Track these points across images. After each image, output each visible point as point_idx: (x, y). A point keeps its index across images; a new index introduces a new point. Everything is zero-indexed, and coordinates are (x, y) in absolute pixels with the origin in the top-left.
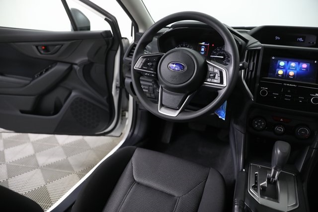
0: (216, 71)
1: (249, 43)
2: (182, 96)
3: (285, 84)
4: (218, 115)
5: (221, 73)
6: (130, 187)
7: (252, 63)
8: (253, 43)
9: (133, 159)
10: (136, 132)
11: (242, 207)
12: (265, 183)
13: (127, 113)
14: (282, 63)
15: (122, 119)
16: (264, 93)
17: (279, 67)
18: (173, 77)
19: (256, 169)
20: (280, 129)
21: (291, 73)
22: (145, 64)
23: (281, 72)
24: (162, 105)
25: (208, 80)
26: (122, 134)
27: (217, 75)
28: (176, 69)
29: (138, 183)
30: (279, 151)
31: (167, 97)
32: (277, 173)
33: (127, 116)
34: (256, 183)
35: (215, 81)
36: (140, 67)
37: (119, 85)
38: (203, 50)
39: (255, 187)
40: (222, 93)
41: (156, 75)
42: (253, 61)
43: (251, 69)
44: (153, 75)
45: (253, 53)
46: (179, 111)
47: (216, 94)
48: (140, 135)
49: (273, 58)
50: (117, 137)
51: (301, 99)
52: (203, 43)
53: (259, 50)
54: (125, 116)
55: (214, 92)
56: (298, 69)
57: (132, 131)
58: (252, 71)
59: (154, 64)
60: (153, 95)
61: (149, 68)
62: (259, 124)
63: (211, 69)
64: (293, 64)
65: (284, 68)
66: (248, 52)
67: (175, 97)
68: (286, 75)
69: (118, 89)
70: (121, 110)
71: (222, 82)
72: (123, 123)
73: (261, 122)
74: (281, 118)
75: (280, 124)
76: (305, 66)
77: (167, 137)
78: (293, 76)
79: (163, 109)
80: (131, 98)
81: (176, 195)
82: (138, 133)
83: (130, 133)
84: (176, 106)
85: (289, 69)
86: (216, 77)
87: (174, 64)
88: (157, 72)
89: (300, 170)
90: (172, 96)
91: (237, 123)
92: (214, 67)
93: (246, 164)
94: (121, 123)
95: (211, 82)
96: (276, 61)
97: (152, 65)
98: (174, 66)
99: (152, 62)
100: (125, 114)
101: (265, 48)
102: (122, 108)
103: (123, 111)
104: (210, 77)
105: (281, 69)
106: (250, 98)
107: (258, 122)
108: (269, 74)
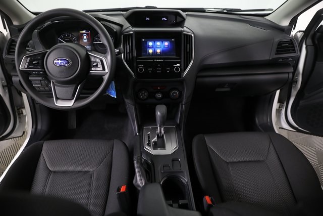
0: (98, 60)
1: (124, 28)
2: (74, 86)
3: (155, 60)
4: (110, 95)
5: (102, 61)
6: (47, 178)
7: (128, 46)
8: (126, 29)
9: (43, 152)
10: (39, 127)
11: (139, 161)
12: (155, 139)
13: (24, 111)
14: (150, 44)
15: (20, 118)
16: (141, 70)
17: (149, 47)
18: (61, 72)
19: (148, 130)
20: (159, 96)
21: (158, 51)
22: (30, 63)
23: (151, 51)
24: (57, 99)
25: (93, 69)
26: (24, 132)
27: (99, 64)
28: (62, 64)
29: (55, 172)
30: (159, 113)
31: (59, 90)
32: (162, 129)
33: (24, 114)
34: (149, 141)
35: (98, 69)
36: (26, 67)
37: (6, 84)
38: (85, 37)
39: (149, 144)
40: (106, 78)
41: (45, 72)
42: (129, 44)
43: (128, 51)
44: (41, 73)
45: (128, 37)
46: (74, 100)
47: (102, 80)
48: (45, 128)
49: (143, 40)
50: (20, 137)
51: (168, 70)
52: (84, 32)
53: (132, 34)
54: (22, 113)
55: (100, 78)
56: (162, 47)
57: (34, 127)
58: (129, 53)
59: (40, 62)
60: (47, 88)
61: (35, 66)
62: (144, 95)
63: (93, 59)
64: (158, 43)
65: (152, 47)
66: (123, 37)
67: (67, 88)
68: (155, 53)
69: (6, 89)
70: (16, 109)
71: (104, 69)
72: (22, 121)
73: (144, 93)
74: (158, 87)
75: (158, 92)
76: (166, 44)
77: (73, 123)
78: (160, 53)
79: (59, 101)
80: (24, 95)
81: (91, 170)
82: (42, 127)
83: (34, 129)
84: (70, 96)
85: (156, 47)
86: (99, 66)
87: (59, 60)
88: (44, 69)
89: (178, 122)
90: (65, 88)
91: (127, 98)
92: (95, 57)
93: (140, 129)
94: (20, 122)
95: (95, 71)
96: (146, 42)
97: (38, 63)
98: (60, 61)
99: (37, 60)
100: (22, 111)
101: (136, 32)
102: (17, 107)
103: (18, 109)
104: (93, 66)
105: (151, 48)
106: (132, 76)
107: (142, 94)
108: (142, 53)
